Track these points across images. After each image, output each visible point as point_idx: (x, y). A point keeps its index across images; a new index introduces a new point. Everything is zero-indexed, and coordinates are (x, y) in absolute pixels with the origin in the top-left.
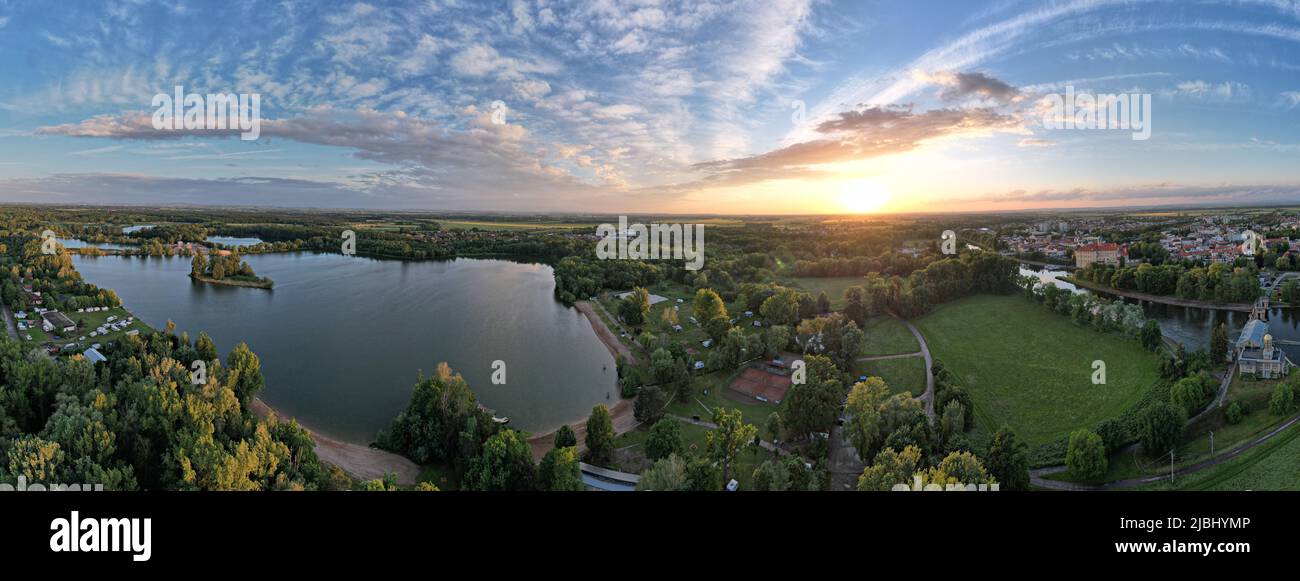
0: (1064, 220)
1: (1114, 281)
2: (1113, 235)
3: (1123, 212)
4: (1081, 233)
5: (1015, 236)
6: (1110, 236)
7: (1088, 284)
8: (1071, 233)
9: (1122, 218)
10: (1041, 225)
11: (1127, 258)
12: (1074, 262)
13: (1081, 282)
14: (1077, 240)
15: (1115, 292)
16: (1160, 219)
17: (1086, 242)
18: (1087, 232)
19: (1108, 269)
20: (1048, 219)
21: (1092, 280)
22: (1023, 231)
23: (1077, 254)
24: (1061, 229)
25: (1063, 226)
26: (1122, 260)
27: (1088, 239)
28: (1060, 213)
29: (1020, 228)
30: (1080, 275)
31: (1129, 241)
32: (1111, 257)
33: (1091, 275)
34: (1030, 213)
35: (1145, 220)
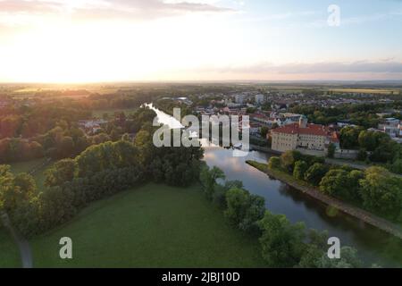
0: (261, 92)
1: (325, 185)
2: (315, 113)
3: (322, 86)
4: (277, 107)
5: (211, 106)
6: (312, 113)
7: (286, 176)
8: (267, 106)
9: (322, 93)
10: (237, 97)
11: (337, 145)
12: (269, 143)
13: (277, 171)
14: (273, 115)
15: (325, 199)
16: (368, 97)
17: (283, 119)
18: (284, 106)
19: (317, 165)
20: (245, 91)
21: (291, 172)
22: (219, 102)
23: (273, 135)
24: (257, 100)
25: (259, 98)
26: (331, 149)
27: (285, 115)
28: (257, 85)
29: (216, 99)
30: (276, 164)
31: (335, 122)
32: (317, 143)
33: (292, 166)
34: (230, 84)
35: (348, 96)
